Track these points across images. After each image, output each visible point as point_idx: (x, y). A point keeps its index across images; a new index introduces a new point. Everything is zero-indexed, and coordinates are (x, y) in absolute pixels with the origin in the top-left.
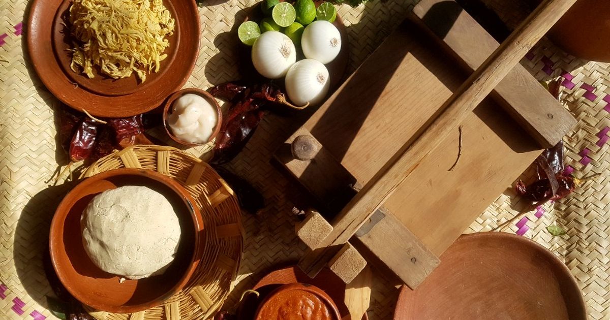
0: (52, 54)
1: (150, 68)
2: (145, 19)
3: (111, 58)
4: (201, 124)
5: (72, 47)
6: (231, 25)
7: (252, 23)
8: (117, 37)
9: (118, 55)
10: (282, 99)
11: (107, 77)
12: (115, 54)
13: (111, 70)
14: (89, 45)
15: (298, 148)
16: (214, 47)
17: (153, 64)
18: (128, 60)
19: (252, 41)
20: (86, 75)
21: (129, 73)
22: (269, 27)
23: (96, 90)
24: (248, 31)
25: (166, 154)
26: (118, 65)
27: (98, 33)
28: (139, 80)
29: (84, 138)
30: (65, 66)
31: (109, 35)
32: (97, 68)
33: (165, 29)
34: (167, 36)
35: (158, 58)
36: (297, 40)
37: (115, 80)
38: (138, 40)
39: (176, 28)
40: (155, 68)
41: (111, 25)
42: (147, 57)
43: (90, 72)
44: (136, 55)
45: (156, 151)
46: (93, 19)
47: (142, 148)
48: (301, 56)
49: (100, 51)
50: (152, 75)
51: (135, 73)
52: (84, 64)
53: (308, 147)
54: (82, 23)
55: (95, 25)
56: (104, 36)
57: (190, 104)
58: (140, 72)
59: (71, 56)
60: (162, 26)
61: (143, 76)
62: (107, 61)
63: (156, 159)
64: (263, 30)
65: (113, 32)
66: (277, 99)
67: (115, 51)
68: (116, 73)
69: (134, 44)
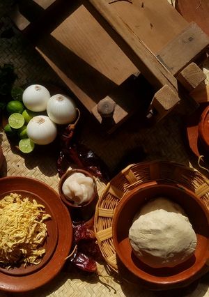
0: (27, 277)
1: (42, 211)
2: (9, 211)
3: (33, 236)
4: (83, 183)
5: (24, 263)
6: (20, 157)
7: (20, 143)
8: (19, 230)
9: (32, 231)
10: (72, 126)
11: (45, 240)
12: (30, 233)
13: (41, 237)
14: (23, 250)
15: (106, 111)
16: (33, 170)
17: (39, 209)
18: (35, 225)
19: (32, 143)
20: (44, 254)
21: (44, 226)
22: (24, 132)
23: (53, 249)
24: (25, 146)
25: (101, 211)
26: (38, 232)
27: (15, 243)
28: (49, 219)
29: (82, 261)
30: (36, 268)
31: (17, 235)
32: (39, 247)
33: (17, 199)
34: (22, 199)
35: (35, 205)
36: (33, 114)
37: (48, 235)
38: (23, 217)
39: (17, 193)
40: (42, 208)
41: (10, 234)
42: (34, 212)
43: (41, 252)
44: (32, 219)
45: (99, 217)
46: (6, 245)
47: (96, 226)
48: (44, 113)
49: (27, 242)
50: (46, 210)
51: (44, 221)
52: (35, 255)
53: (106, 105)
54: (9, 254)
55: (10, 244)
56: (18, 238)
57: (69, 188)
58: (44, 218)
59: (29, 264)
60: (15, 201)
61: (46, 216)
62: (35, 239)
63: (104, 218)
64: (26, 137)
65: (16, 232)
66: (72, 130)
67: (29, 232)
68: (43, 233)
69: (25, 219)
